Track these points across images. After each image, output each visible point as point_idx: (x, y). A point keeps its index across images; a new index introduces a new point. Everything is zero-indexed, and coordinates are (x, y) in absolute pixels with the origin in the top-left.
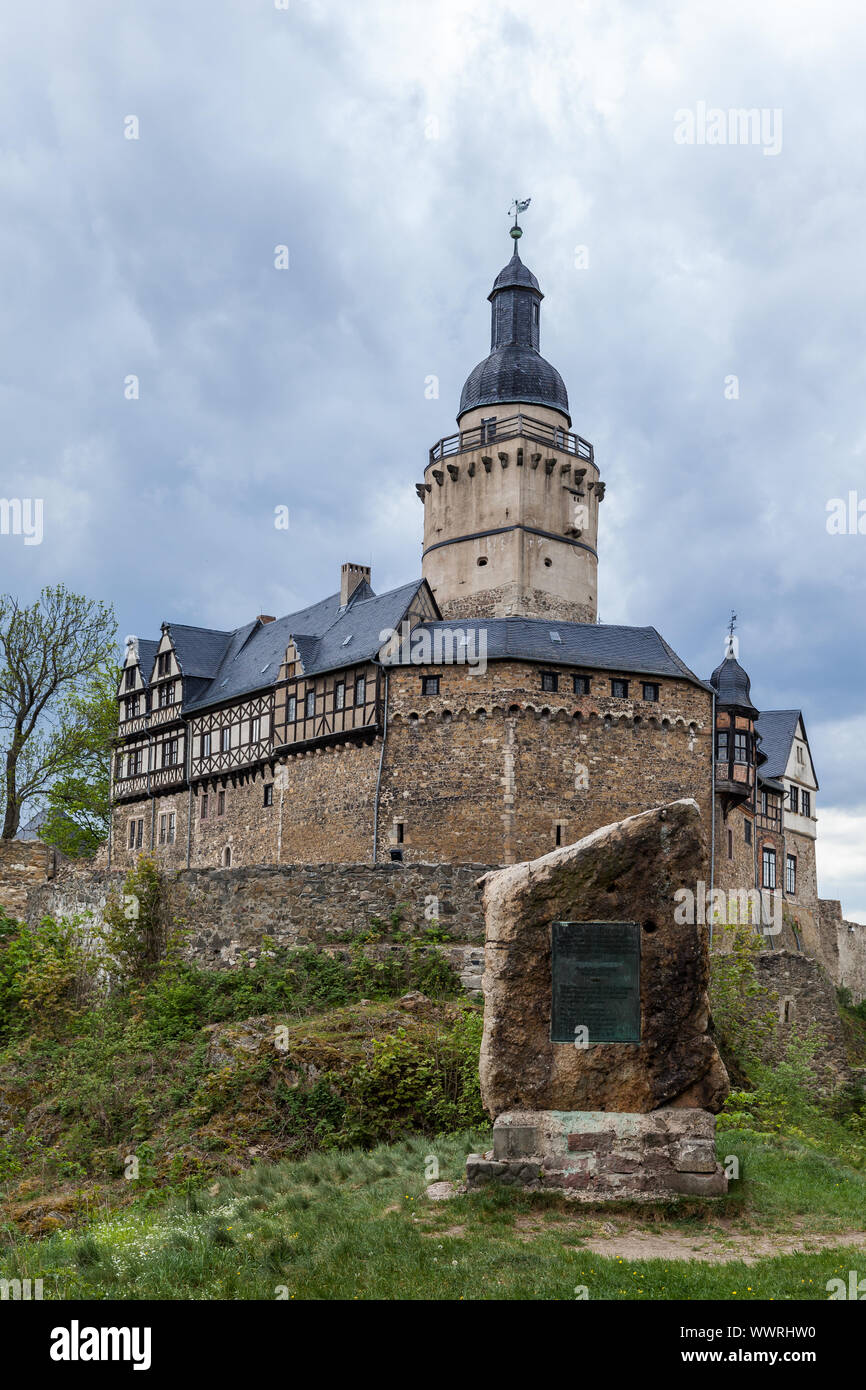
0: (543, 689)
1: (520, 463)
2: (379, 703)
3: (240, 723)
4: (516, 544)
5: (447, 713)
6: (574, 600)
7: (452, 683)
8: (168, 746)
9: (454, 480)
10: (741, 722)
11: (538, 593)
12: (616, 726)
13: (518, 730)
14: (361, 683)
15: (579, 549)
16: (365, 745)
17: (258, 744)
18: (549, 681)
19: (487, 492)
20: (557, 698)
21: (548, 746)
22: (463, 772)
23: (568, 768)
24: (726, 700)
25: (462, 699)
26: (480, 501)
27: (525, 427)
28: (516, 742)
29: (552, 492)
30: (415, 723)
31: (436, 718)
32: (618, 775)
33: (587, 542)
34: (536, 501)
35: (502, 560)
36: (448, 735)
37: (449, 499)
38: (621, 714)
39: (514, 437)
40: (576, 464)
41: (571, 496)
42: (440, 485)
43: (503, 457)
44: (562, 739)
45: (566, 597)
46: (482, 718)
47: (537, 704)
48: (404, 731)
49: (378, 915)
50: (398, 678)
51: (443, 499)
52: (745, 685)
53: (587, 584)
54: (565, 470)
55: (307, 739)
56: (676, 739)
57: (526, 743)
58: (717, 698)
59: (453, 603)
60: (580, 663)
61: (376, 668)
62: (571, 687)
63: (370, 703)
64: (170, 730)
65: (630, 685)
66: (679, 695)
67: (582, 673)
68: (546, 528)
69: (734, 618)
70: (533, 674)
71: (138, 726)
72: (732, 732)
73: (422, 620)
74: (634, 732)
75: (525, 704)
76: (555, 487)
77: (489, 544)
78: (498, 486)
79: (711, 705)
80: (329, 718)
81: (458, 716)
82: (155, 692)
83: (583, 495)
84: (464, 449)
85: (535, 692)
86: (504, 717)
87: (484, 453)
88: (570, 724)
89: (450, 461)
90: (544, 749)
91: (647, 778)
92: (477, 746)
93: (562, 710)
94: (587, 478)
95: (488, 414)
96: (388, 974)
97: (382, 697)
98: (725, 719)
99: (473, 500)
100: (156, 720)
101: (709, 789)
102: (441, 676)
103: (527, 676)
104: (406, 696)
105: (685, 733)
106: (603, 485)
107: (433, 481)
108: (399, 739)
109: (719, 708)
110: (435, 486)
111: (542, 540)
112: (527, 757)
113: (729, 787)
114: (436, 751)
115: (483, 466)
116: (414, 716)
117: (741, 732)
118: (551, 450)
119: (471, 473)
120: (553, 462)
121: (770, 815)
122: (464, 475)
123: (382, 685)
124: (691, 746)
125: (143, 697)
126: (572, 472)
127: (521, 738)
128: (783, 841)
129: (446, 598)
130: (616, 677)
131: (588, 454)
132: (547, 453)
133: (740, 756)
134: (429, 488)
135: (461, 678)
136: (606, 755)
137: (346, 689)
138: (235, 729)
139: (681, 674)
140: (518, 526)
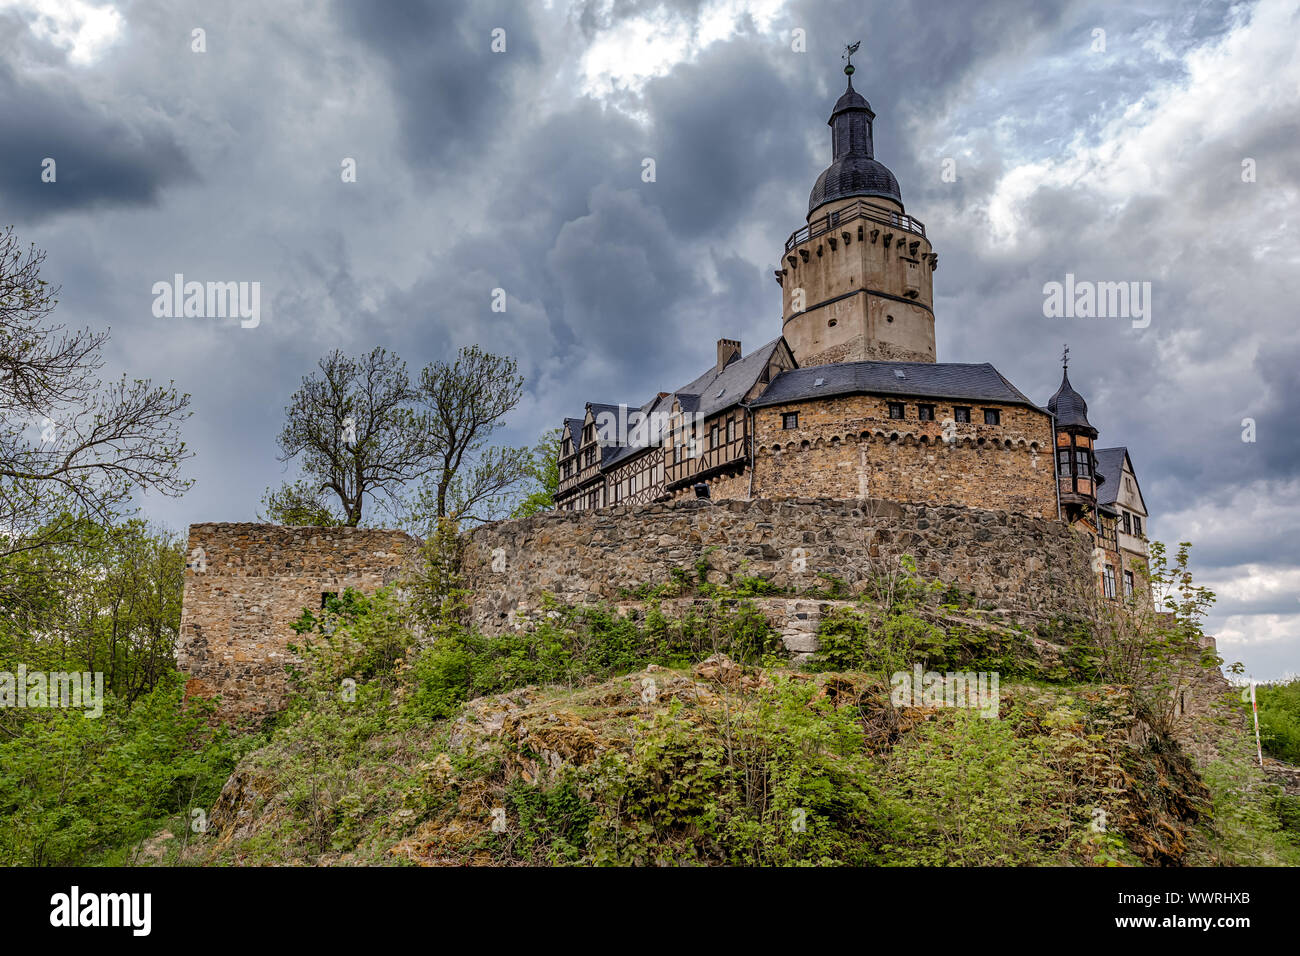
0: (891, 417)
1: (861, 238)
2: (747, 438)
3: (642, 471)
4: (861, 305)
5: (805, 443)
6: (915, 350)
7: (809, 417)
8: (592, 495)
9: (806, 261)
10: (1082, 441)
11: (883, 344)
12: (961, 447)
13: (870, 453)
14: (732, 424)
15: (917, 308)
16: (736, 475)
17: (656, 487)
18: (896, 412)
19: (833, 267)
20: (903, 423)
21: (899, 466)
22: (821, 491)
23: (918, 485)
24: (1065, 421)
25: (818, 430)
26: (827, 274)
27: (864, 211)
28: (869, 463)
29: (890, 262)
30: (778, 453)
31: (797, 448)
32: (966, 491)
33: (924, 302)
34: (877, 269)
35: (849, 320)
36: (807, 461)
37: (803, 277)
38: (965, 436)
39: (854, 219)
40: (910, 238)
41: (907, 264)
42: (794, 267)
43: (847, 236)
44: (911, 460)
45: (907, 347)
46: (836, 445)
47: (886, 430)
48: (769, 461)
49: (681, 563)
50: (762, 417)
51: (797, 278)
52: (1082, 409)
53: (926, 337)
54: (901, 243)
55: (691, 475)
56: (1019, 458)
57: (877, 465)
58: (1056, 420)
59: (809, 359)
60: (924, 393)
61: (743, 410)
62: (917, 414)
63: (739, 440)
64: (593, 483)
65: (971, 411)
66: (1019, 419)
67: (926, 402)
68: (886, 291)
69: (1067, 351)
70: (881, 405)
71: (573, 483)
72: (1073, 449)
73: (782, 369)
74: (978, 452)
75: (874, 431)
76: (893, 257)
77: (837, 308)
78: (843, 260)
79: (1051, 427)
80: (707, 456)
81: (815, 445)
82: (583, 456)
83: (918, 263)
84: (811, 237)
85: (883, 420)
86: (857, 443)
87: (829, 235)
88: (917, 446)
89: (799, 248)
90: (894, 469)
91: (995, 492)
92: (833, 468)
93: (909, 435)
94: (921, 250)
95: (832, 208)
96: (688, 634)
97: (749, 434)
98: (1065, 439)
99: (823, 274)
100: (584, 477)
101: (1054, 502)
102: (799, 412)
103: (876, 406)
104: (770, 431)
105: (1028, 452)
106: (935, 255)
107: (788, 265)
108: (765, 467)
109: (1058, 430)
110: (791, 270)
111: (883, 301)
112: (879, 476)
113: (1074, 499)
114: (797, 475)
115: (830, 246)
116: (777, 448)
117: (1082, 450)
118: (887, 228)
119: (820, 254)
120: (891, 236)
121: (1106, 535)
122: (814, 256)
123: (749, 424)
124: (1034, 464)
125: (575, 461)
126: (908, 245)
127: (873, 460)
128: (1120, 559)
129: (803, 357)
130: (958, 405)
131: (921, 232)
132: (884, 230)
133: (1082, 470)
134: (785, 272)
135: (816, 413)
136: (954, 473)
137: (719, 431)
138: (639, 476)
139: (1020, 401)
140: (861, 290)
